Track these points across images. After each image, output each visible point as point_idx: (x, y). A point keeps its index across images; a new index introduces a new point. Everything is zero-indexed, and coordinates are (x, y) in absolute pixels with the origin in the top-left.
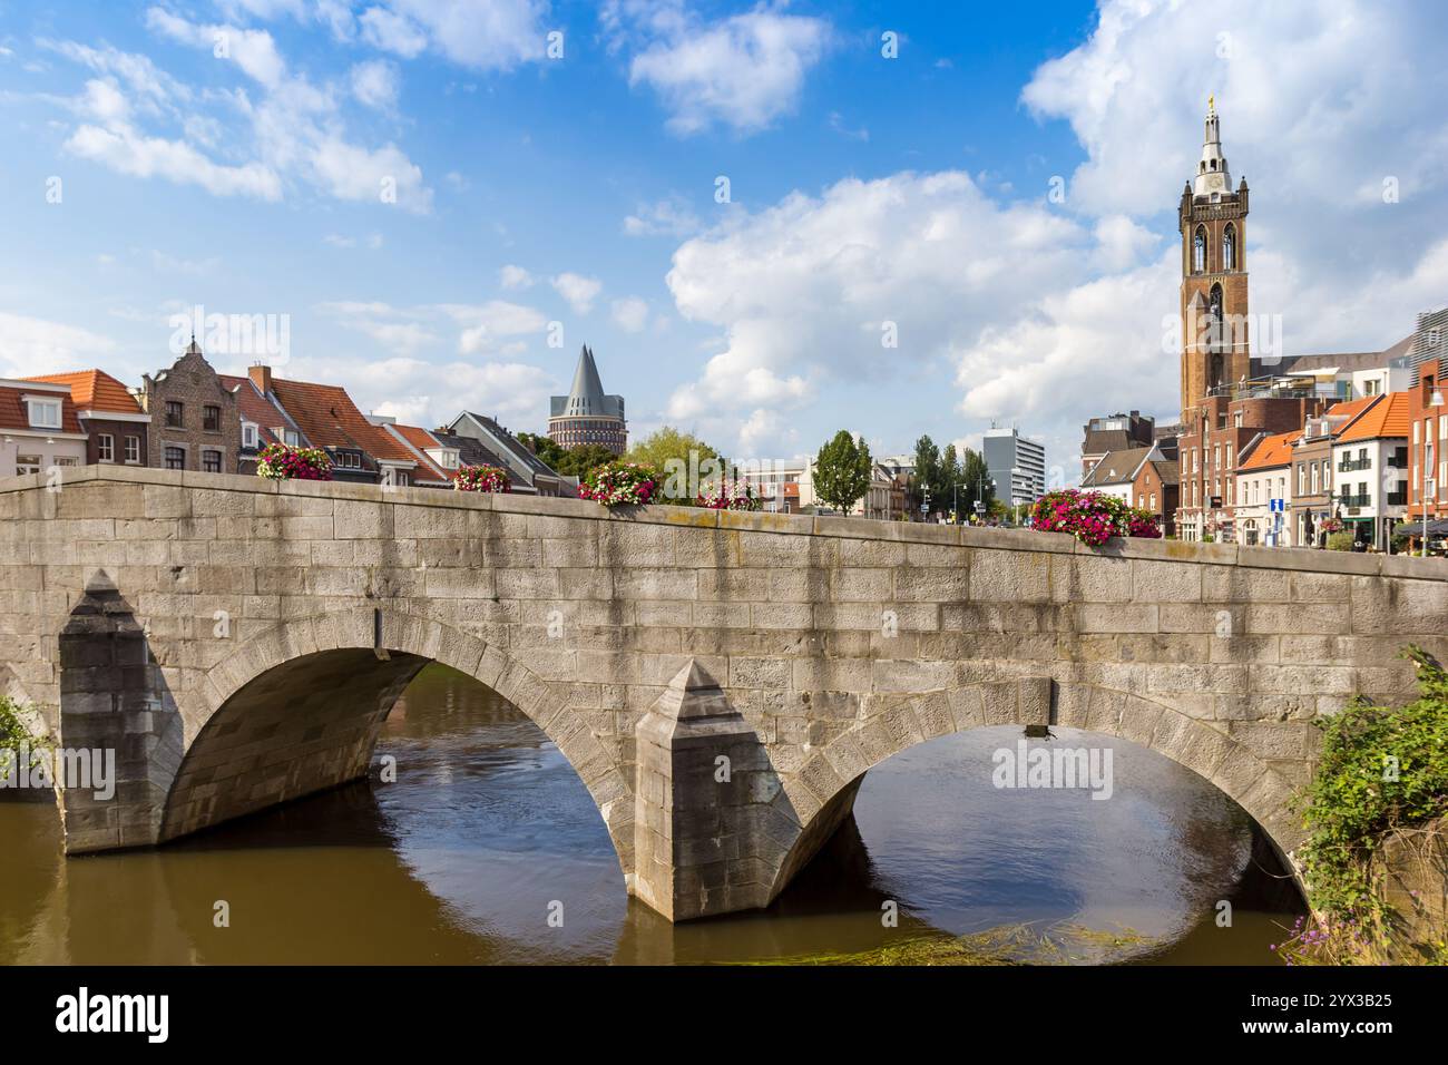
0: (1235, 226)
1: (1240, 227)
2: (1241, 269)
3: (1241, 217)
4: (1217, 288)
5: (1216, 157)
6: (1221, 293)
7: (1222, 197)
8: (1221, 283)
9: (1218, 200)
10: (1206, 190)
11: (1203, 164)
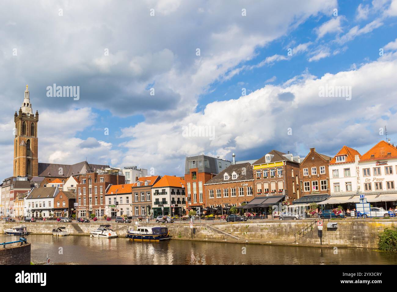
0: (34, 124)
1: (36, 124)
2: (36, 136)
3: (36, 122)
4: (29, 141)
5: (29, 103)
6: (30, 142)
7: (30, 115)
8: (30, 139)
9: (29, 115)
10: (25, 111)
11: (25, 104)
